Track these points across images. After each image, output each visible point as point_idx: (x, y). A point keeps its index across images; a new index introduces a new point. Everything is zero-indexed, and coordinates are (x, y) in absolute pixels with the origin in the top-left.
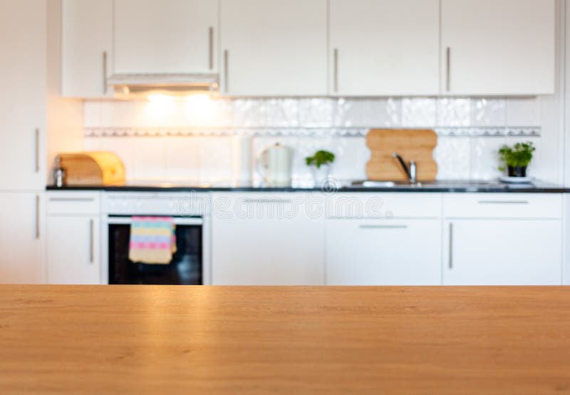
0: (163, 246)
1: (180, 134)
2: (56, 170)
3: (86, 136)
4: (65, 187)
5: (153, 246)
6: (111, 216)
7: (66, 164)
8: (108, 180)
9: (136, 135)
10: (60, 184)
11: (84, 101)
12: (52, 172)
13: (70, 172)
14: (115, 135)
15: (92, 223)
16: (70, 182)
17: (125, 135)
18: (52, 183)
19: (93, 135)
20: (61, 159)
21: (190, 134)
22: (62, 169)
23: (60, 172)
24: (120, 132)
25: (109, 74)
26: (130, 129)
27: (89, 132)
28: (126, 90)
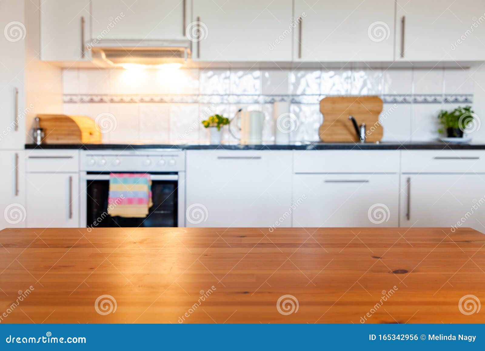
0: (140, 201)
1: (152, 101)
2: (35, 130)
3: (65, 102)
4: (44, 146)
5: (130, 201)
6: (89, 173)
7: (45, 125)
8: (86, 140)
9: (112, 101)
10: (39, 143)
11: (63, 69)
12: (32, 131)
13: (49, 132)
14: (92, 101)
15: (71, 179)
16: (49, 141)
17: (101, 101)
18: (31, 142)
19: (71, 101)
20: (40, 119)
21: (162, 101)
22: (41, 130)
23: (39, 132)
24: (96, 99)
25: (87, 38)
26: (106, 95)
27: (67, 98)
28: (103, 55)
